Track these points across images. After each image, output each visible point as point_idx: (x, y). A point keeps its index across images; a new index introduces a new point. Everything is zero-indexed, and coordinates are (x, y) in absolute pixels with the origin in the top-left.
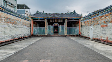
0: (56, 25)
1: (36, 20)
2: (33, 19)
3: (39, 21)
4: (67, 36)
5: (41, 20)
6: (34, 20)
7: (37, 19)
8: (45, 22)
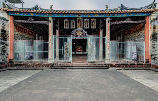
0: (79, 33)
1: (23, 21)
2: (15, 18)
3: (31, 22)
4: (112, 66)
5: (36, 19)
6: (17, 21)
7: (26, 18)
8: (47, 26)
